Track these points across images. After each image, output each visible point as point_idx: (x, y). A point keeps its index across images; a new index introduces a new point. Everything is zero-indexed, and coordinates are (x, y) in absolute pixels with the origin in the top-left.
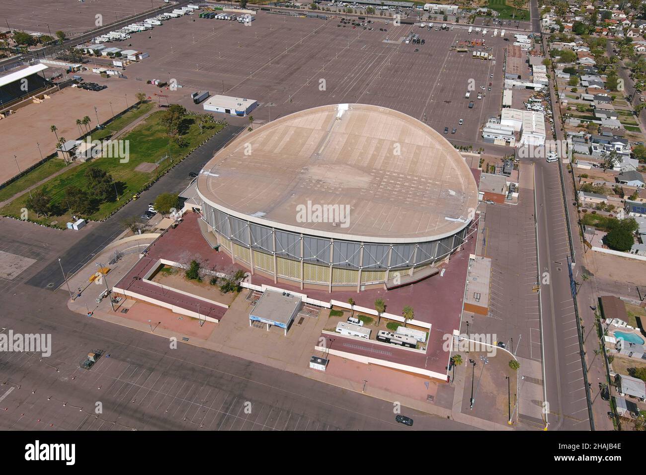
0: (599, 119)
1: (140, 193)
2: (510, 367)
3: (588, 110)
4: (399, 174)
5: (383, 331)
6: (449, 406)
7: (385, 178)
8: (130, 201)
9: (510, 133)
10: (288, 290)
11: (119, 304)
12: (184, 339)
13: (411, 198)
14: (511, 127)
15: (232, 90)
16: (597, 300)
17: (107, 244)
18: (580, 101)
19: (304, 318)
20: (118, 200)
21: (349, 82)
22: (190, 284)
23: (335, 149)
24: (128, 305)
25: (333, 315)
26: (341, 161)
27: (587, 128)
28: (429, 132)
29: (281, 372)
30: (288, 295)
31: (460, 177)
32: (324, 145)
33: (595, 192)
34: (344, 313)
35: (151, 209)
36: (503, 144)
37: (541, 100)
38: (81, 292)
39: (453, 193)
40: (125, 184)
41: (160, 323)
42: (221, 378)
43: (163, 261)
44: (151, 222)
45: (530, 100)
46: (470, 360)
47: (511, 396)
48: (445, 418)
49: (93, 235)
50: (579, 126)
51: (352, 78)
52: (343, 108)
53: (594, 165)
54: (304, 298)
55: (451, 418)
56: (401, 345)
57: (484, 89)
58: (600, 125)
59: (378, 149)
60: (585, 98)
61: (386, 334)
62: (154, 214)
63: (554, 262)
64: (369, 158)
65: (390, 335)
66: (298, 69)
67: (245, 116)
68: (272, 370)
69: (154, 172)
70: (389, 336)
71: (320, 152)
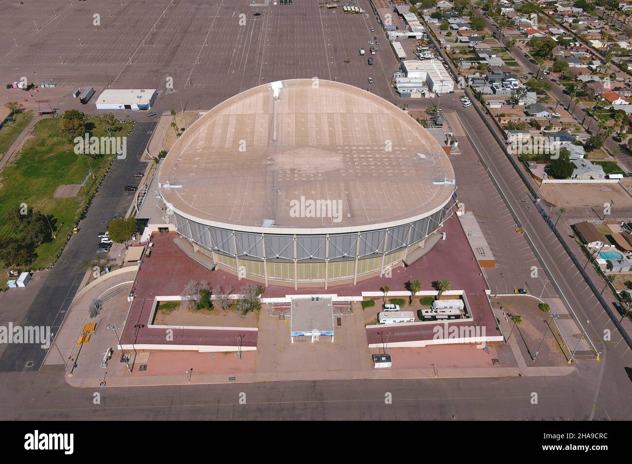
0: (484, 59)
1: (78, 224)
2: (542, 311)
3: (470, 52)
4: (364, 146)
5: (426, 310)
6: (514, 364)
7: (355, 154)
8: (70, 236)
9: (421, 85)
10: (316, 294)
11: (131, 362)
12: (231, 379)
13: (390, 169)
14: (418, 78)
15: (117, 81)
16: (570, 228)
17: (73, 294)
18: (459, 44)
19: (340, 318)
20: (55, 237)
21: (241, 54)
22: (200, 315)
23: (288, 131)
24: (142, 360)
25: (366, 306)
26: (302, 144)
27: (477, 69)
28: (372, 98)
29: (350, 382)
30: (317, 299)
31: (419, 138)
32: (275, 129)
33: (518, 129)
34: (375, 301)
35: (105, 240)
36: (419, 96)
37: (427, 48)
38: (74, 361)
39: (423, 156)
40: (52, 216)
41: (192, 369)
42: (294, 408)
43: (159, 298)
44: (112, 254)
45: (418, 49)
46: (507, 314)
47: (557, 337)
48: (517, 377)
49: (48, 288)
50: (471, 68)
51: (241, 50)
52: (276, 86)
53: (504, 104)
54: (335, 298)
55: (523, 375)
56: (448, 319)
57: (372, 43)
58: (487, 64)
59: (331, 124)
60: (462, 40)
61: (429, 312)
62: (110, 245)
63: (520, 202)
64: (327, 135)
65: (433, 312)
66: (178, 46)
67: (149, 109)
68: (340, 383)
69: (80, 194)
70: (434, 314)
71: (275, 138)
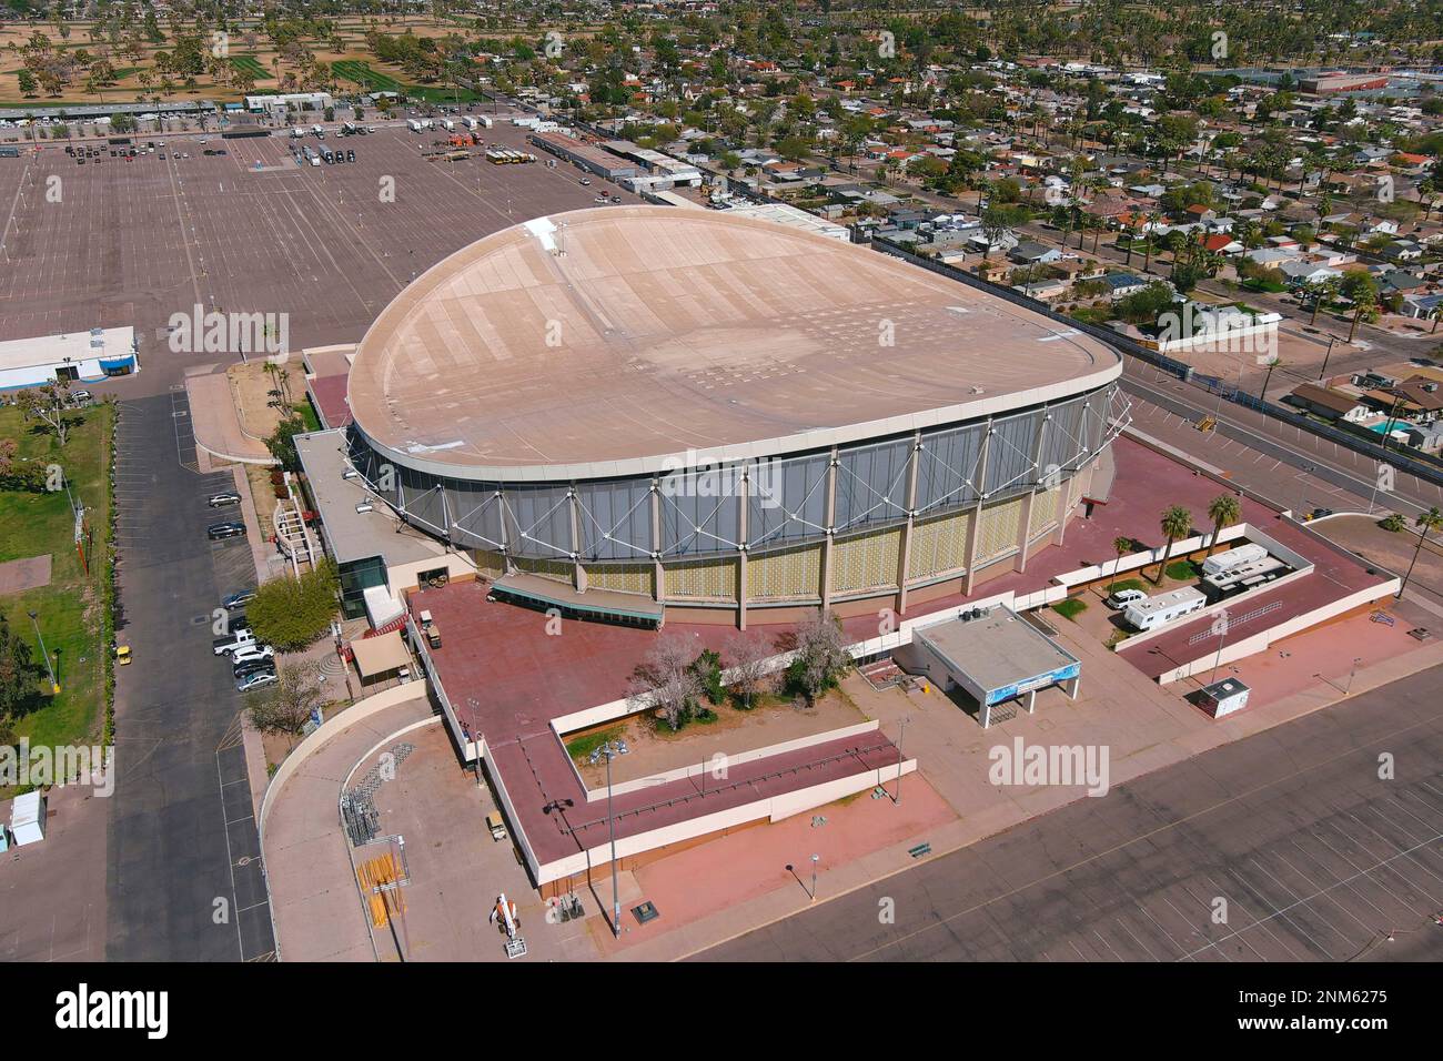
4: (827, 311)
16: (1286, 403)
17: (243, 809)
20: (56, 690)
23: (632, 310)
25: (1071, 613)
27: (858, 214)
30: (976, 613)
32: (596, 310)
33: (1034, 282)
35: (245, 652)
37: (731, 195)
39: (961, 310)
41: (790, 868)
43: (560, 726)
45: (715, 197)
49: (136, 818)
50: (845, 214)
52: (541, 228)
56: (1267, 581)
60: (787, 178)
61: (1223, 577)
63: (1155, 383)
64: (729, 304)
65: (1230, 575)
67: (136, 370)
70: (1234, 578)
71: (609, 325)
